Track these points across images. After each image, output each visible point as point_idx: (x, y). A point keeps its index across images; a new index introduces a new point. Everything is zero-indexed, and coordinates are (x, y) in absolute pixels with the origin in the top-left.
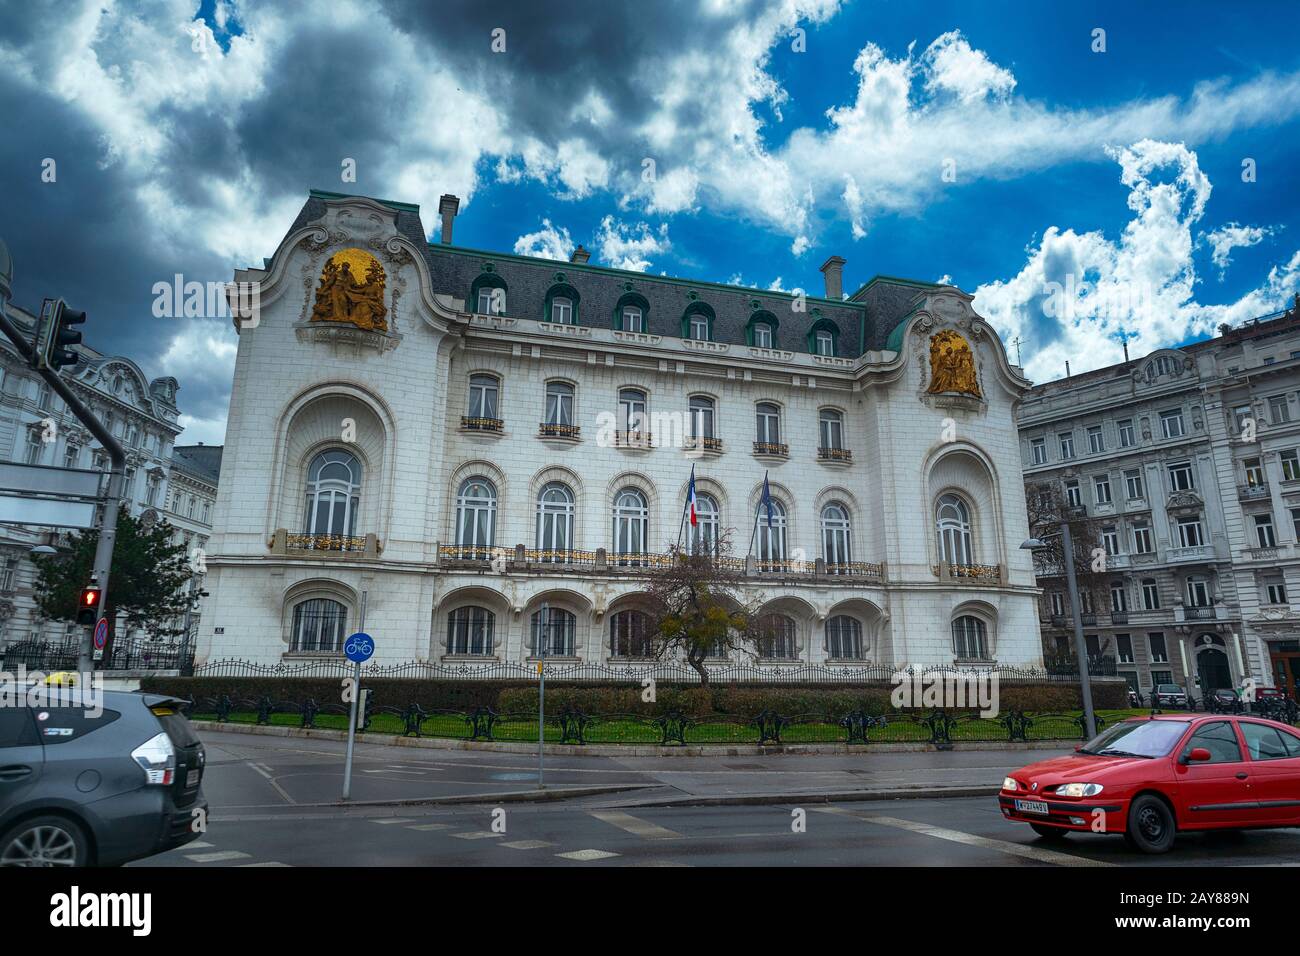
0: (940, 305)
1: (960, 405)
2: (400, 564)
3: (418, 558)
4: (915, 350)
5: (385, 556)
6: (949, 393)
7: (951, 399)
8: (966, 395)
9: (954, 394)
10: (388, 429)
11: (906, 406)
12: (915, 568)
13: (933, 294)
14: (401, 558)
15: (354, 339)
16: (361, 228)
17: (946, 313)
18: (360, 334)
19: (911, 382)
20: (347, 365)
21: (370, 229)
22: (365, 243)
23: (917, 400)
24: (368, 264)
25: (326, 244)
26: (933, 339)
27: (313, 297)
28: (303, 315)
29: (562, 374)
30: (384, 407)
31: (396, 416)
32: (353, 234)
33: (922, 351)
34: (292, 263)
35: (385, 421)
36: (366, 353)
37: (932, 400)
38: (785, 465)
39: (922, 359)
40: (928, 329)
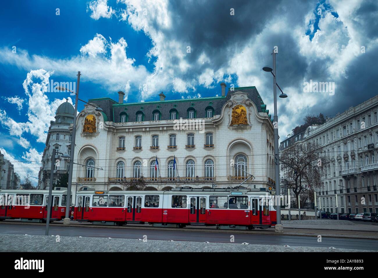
0: (235, 98)
1: (239, 128)
2: (99, 183)
3: (103, 181)
4: (228, 113)
5: (97, 181)
6: (235, 125)
7: (236, 127)
8: (240, 125)
9: (236, 125)
10: (97, 154)
11: (224, 130)
12: (223, 177)
13: (233, 95)
14: (100, 181)
15: (90, 135)
16: (90, 110)
17: (237, 100)
18: (90, 134)
19: (226, 123)
20: (90, 141)
21: (92, 110)
22: (92, 113)
23: (227, 128)
24: (93, 118)
25: (85, 115)
26: (233, 109)
27: (83, 127)
28: (82, 132)
29: (138, 134)
30: (96, 149)
31: (99, 151)
32: (89, 111)
33: (229, 113)
34: (79, 120)
35: (96, 152)
36: (93, 137)
37: (231, 128)
38: (194, 150)
39: (229, 115)
40: (231, 106)
